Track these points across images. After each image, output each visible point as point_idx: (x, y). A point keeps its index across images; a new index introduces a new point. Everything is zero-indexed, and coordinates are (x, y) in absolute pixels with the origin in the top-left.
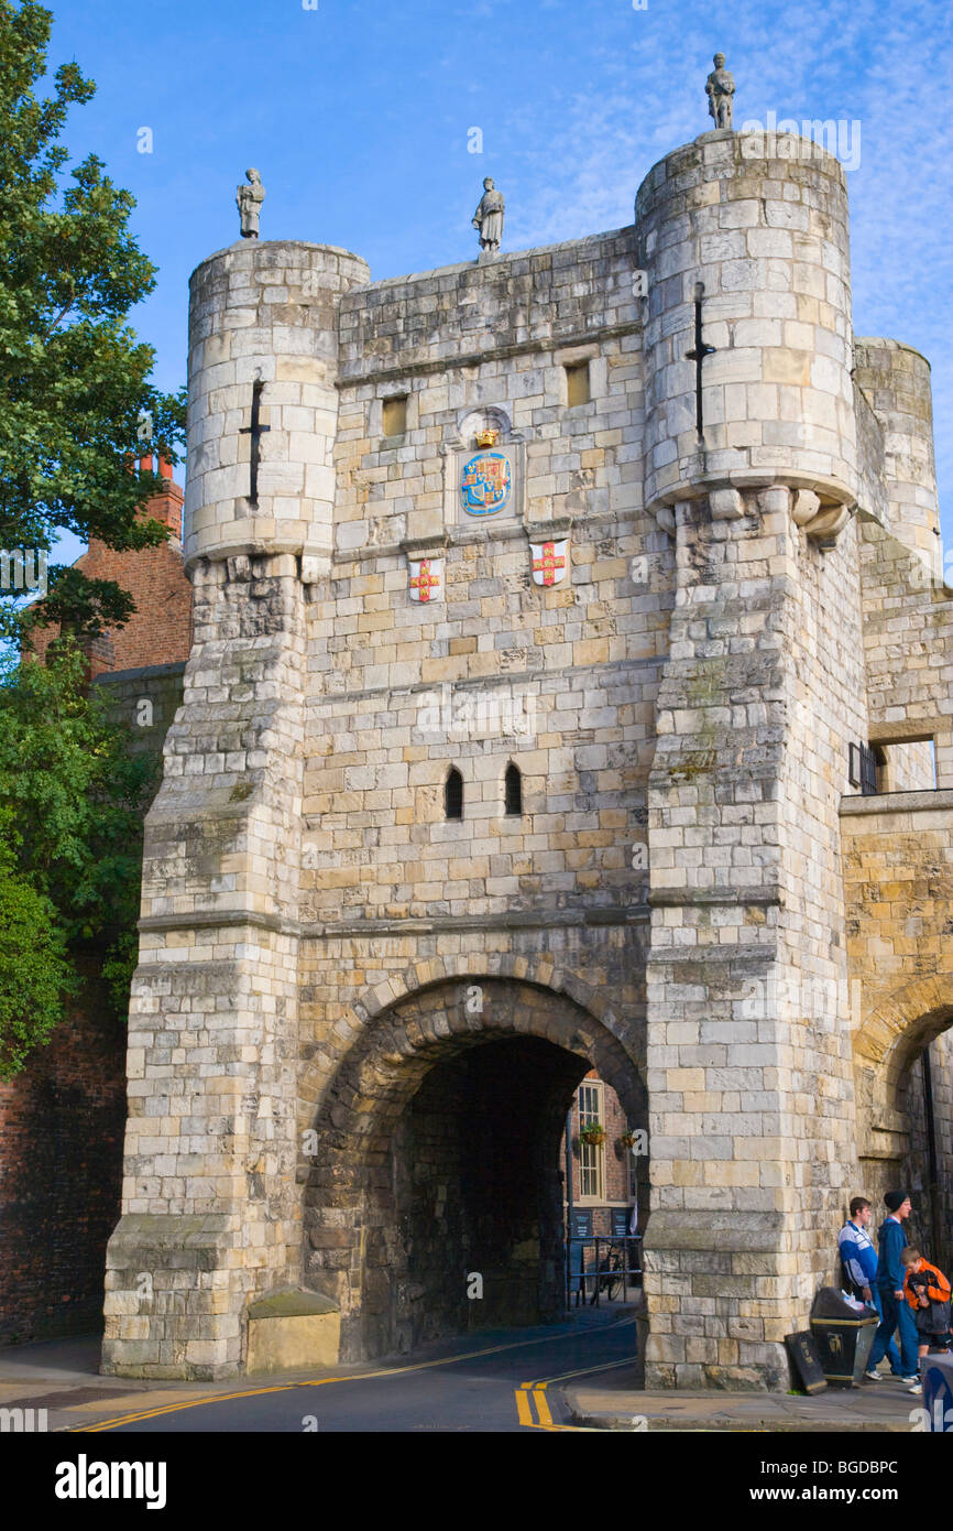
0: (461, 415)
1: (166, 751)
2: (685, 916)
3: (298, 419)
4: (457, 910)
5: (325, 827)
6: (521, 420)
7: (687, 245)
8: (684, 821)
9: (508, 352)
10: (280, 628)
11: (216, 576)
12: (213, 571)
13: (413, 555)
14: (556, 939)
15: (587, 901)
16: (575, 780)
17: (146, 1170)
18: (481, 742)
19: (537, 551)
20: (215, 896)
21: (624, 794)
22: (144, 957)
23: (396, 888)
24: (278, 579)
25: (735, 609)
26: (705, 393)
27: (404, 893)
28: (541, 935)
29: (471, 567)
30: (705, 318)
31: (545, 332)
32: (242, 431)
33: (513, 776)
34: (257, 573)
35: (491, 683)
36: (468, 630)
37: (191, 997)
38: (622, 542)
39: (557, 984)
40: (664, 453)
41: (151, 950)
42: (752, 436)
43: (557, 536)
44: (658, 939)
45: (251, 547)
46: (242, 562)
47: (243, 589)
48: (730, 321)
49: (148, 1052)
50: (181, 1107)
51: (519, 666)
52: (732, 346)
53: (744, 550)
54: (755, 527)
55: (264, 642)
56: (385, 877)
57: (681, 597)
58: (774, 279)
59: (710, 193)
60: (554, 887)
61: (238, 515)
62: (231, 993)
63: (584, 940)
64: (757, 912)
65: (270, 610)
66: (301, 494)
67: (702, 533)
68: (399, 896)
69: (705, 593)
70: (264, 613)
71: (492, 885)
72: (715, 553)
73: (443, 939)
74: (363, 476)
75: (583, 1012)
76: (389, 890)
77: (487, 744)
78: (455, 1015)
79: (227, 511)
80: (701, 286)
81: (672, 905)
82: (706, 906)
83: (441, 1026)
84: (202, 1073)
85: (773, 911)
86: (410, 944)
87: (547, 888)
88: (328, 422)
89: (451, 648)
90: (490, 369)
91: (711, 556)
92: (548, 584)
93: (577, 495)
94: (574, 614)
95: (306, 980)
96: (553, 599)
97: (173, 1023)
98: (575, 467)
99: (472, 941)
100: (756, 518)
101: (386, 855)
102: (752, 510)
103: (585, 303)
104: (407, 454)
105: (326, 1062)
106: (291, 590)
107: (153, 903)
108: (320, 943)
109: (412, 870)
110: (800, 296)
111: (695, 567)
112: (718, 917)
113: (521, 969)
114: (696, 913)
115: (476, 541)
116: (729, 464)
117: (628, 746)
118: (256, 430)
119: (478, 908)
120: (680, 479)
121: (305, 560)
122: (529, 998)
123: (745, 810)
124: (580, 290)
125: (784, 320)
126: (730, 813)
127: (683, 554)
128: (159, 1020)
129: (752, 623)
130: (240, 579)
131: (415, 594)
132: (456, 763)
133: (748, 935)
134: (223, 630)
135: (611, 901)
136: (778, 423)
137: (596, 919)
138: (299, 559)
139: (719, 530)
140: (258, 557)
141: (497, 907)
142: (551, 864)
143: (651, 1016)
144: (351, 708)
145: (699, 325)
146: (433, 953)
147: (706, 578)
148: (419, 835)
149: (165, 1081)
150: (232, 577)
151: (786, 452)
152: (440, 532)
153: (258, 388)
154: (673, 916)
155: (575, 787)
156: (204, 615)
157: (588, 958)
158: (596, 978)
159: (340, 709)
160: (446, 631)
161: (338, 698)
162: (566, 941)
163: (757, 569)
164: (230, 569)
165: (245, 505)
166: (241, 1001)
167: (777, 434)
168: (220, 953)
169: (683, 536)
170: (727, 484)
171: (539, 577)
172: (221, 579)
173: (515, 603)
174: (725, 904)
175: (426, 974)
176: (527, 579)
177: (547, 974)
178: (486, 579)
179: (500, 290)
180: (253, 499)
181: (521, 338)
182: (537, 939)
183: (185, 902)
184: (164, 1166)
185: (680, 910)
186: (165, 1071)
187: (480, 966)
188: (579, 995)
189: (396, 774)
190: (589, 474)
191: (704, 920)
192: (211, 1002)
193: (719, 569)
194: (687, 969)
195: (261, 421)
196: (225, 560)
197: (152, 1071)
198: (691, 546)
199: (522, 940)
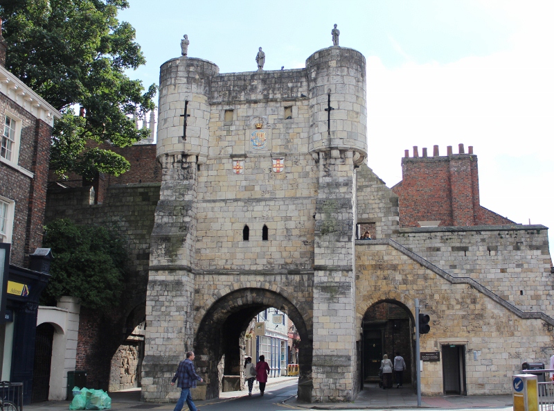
0: (251, 118)
1: (155, 214)
2: (325, 273)
3: (199, 114)
4: (247, 268)
5: (204, 240)
6: (271, 122)
7: (326, 78)
8: (325, 246)
9: (267, 100)
10: (191, 178)
11: (170, 160)
12: (169, 158)
13: (234, 159)
14: (278, 278)
15: (288, 267)
16: (285, 231)
17: (153, 342)
18: (255, 218)
19: (275, 162)
20: (175, 261)
21: (300, 236)
22: (151, 278)
23: (227, 260)
24: (191, 163)
25: (338, 185)
26: (331, 121)
27: (229, 262)
28: (274, 276)
29: (253, 164)
30: (331, 100)
31: (278, 96)
32: (181, 116)
33: (265, 229)
34: (184, 160)
35: (258, 200)
36: (252, 184)
37: (168, 291)
38: (301, 162)
39: (278, 291)
40: (317, 137)
41: (152, 276)
42: (344, 135)
43: (281, 158)
44: (316, 279)
45: (183, 152)
46: (180, 156)
47: (180, 165)
48: (338, 101)
49: (153, 307)
50: (164, 324)
51: (267, 196)
52: (339, 109)
53: (340, 168)
54: (343, 161)
55: (185, 182)
56: (223, 256)
57: (321, 180)
58: (351, 91)
59: (333, 64)
60: (278, 263)
61: (179, 142)
62: (181, 291)
63: (287, 278)
64: (345, 272)
65: (188, 172)
66: (199, 137)
67: (328, 161)
68: (228, 263)
69: (328, 179)
70: (186, 173)
71: (258, 261)
72: (331, 168)
73: (242, 277)
74: (218, 133)
75: (285, 299)
76: (225, 261)
77: (257, 219)
78: (244, 299)
79: (175, 140)
80: (330, 90)
81: (321, 270)
82: (331, 270)
83: (240, 302)
84: (172, 314)
85: (350, 272)
86: (231, 278)
87: (275, 263)
88: (207, 115)
89: (246, 189)
90: (260, 105)
91: (330, 169)
92: (278, 172)
93: (288, 146)
94: (285, 182)
95: (197, 287)
96: (279, 177)
97: (162, 299)
98: (287, 137)
99: (252, 277)
100: (344, 159)
101: (224, 250)
102: (343, 156)
103: (292, 89)
104: (233, 128)
105: (203, 312)
106: (194, 166)
107: (153, 262)
108: (202, 276)
109: (233, 255)
110: (357, 96)
111: (326, 171)
112: (334, 274)
113: (267, 286)
114: (328, 272)
115: (255, 157)
116: (337, 143)
117: (302, 222)
118: (185, 115)
119: (254, 268)
120: (323, 145)
121: (199, 157)
122: (268, 295)
123: (343, 244)
124: (290, 85)
125: (353, 103)
126: (339, 244)
127: (321, 167)
128: (157, 298)
129: (343, 190)
130: (178, 162)
131: (235, 171)
132: (248, 224)
133: (343, 280)
134: (172, 177)
135: (295, 267)
136: (351, 132)
137: (291, 273)
138: (197, 157)
139: (332, 161)
140: (185, 155)
141: (260, 268)
142: (277, 256)
143: (314, 301)
144: (213, 205)
145: (329, 101)
146: (238, 281)
147: (328, 174)
148: (235, 245)
149: (159, 316)
150: (176, 161)
151: (353, 141)
152: (243, 153)
153: (187, 103)
154: (321, 273)
155: (285, 233)
156: (166, 172)
157: (288, 284)
158: (290, 290)
159: (209, 205)
160: (244, 183)
161: (209, 201)
162: (281, 279)
163: (344, 174)
164: (176, 158)
165: (181, 139)
166: (184, 293)
167: (351, 135)
168: (176, 278)
169: (322, 162)
170: (336, 148)
171: (275, 170)
172: (172, 161)
173: (267, 177)
174: (336, 270)
175: (236, 287)
176: (271, 170)
177: (275, 288)
178: (257, 168)
179: (264, 81)
180: (184, 137)
181: (271, 96)
182: (272, 278)
183: (164, 262)
184: (159, 341)
185: (323, 272)
186: (159, 313)
187: (254, 285)
188: (285, 294)
189: (228, 226)
190: (292, 140)
191: (330, 274)
192: (174, 293)
193: (332, 173)
194: (325, 288)
195: (188, 113)
196: (174, 155)
197: (154, 313)
198: (324, 165)
199: (268, 278)
